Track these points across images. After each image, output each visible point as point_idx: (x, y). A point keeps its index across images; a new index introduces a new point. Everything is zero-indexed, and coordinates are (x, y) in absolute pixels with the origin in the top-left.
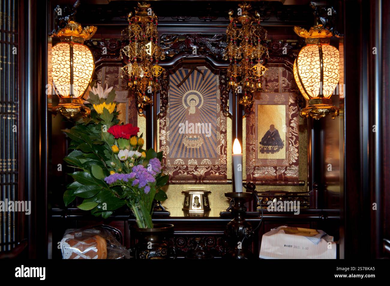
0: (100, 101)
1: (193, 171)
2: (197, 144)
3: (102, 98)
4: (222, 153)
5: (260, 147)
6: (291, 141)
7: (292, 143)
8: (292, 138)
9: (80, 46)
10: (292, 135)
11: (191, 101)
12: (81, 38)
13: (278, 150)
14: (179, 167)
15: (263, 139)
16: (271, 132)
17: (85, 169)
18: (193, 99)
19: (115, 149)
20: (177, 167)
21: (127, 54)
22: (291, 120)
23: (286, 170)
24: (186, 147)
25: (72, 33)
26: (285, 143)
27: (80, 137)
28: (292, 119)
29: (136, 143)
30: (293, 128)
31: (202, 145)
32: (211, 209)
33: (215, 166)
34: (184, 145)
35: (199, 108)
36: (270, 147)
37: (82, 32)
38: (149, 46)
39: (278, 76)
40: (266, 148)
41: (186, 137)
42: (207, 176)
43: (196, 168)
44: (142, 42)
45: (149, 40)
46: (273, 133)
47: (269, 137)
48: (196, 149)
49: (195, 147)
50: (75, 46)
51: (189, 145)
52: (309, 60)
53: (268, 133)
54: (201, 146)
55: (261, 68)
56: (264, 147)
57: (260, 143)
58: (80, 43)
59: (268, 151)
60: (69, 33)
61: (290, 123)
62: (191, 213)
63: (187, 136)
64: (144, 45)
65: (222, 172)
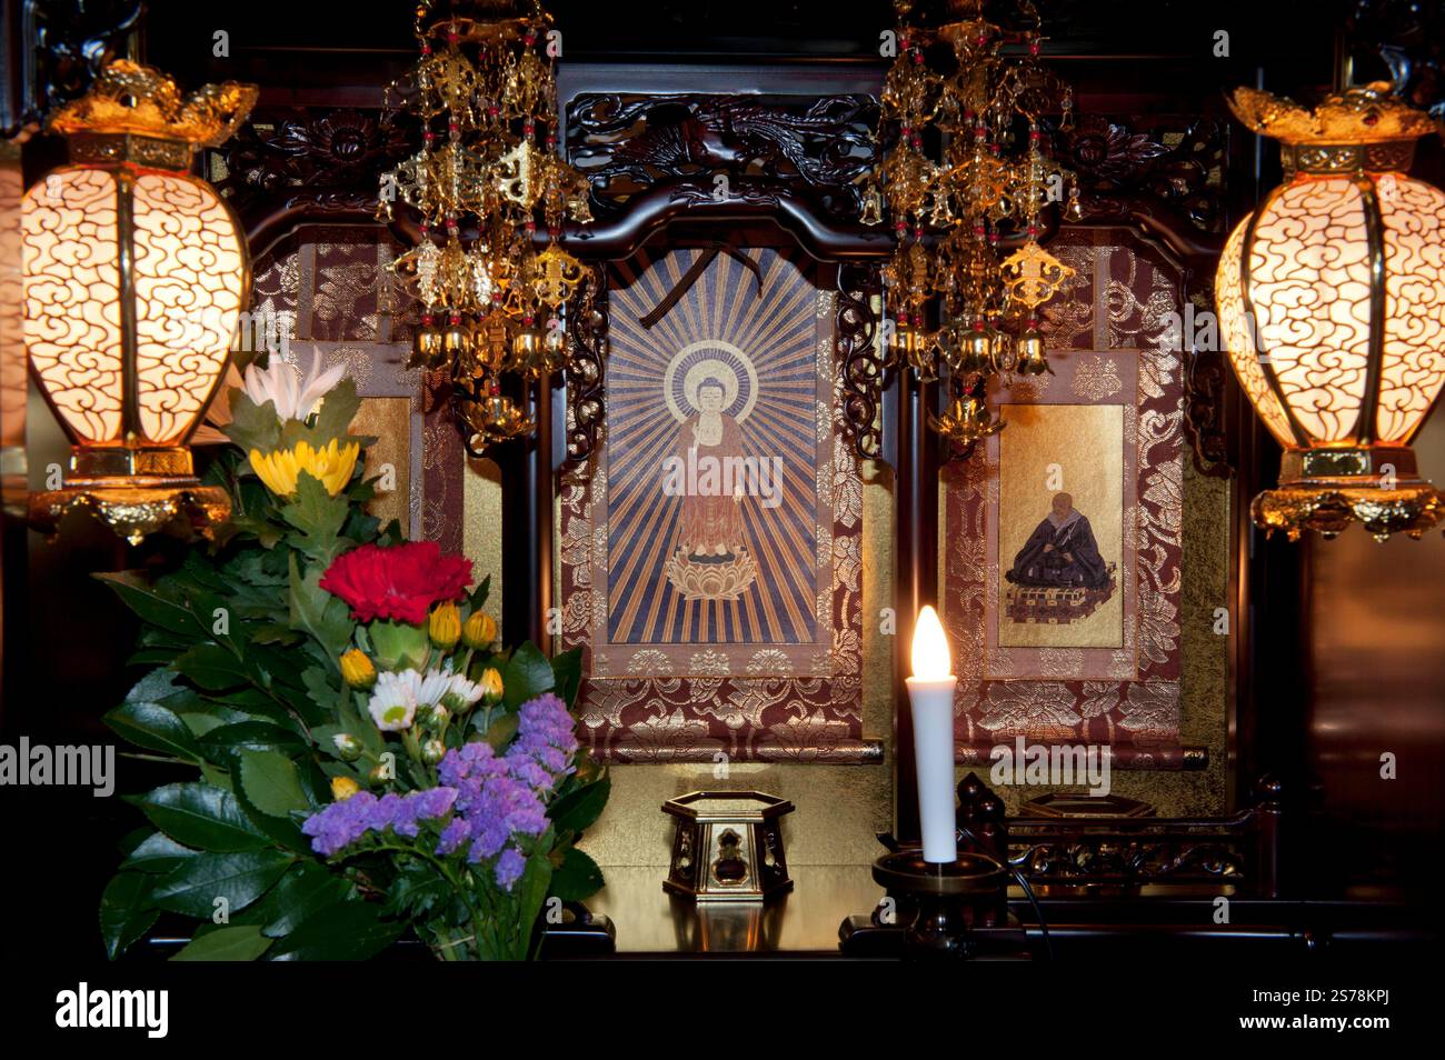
0: (282, 435)
1: (710, 703)
2: (729, 584)
3: (292, 421)
4: (838, 625)
5: (1009, 596)
6: (1146, 570)
7: (1150, 578)
8: (1151, 555)
9: (171, 183)
10: (1153, 541)
11: (704, 388)
12: (177, 142)
13: (1087, 609)
14: (648, 684)
15: (1019, 557)
16: (1056, 525)
17: (209, 761)
18: (710, 382)
19: (354, 666)
20: (641, 685)
21: (415, 198)
22: (1146, 473)
23: (1123, 697)
24: (682, 596)
25: (125, 119)
26: (1117, 576)
27: (187, 604)
28: (1153, 471)
29: (458, 633)
30: (1154, 509)
31: (753, 586)
32: (792, 883)
33: (809, 679)
34: (669, 587)
35: (740, 418)
36: (1052, 593)
37: (179, 112)
38: (517, 163)
39: (1090, 277)
40: (1032, 596)
41: (679, 549)
42: (773, 728)
43: (726, 690)
44: (484, 143)
46: (1065, 532)
47: (1048, 548)
48: (727, 604)
49: (718, 597)
50: (148, 186)
51: (692, 584)
52: (1312, 257)
53: (1044, 532)
54: (745, 589)
55: (1043, 265)
56: (1024, 596)
57: (1010, 576)
58: (173, 170)
59: (1043, 614)
60: (114, 120)
61: (1142, 486)
62: (707, 910)
63: (685, 548)
64: (492, 158)
65: (842, 709)
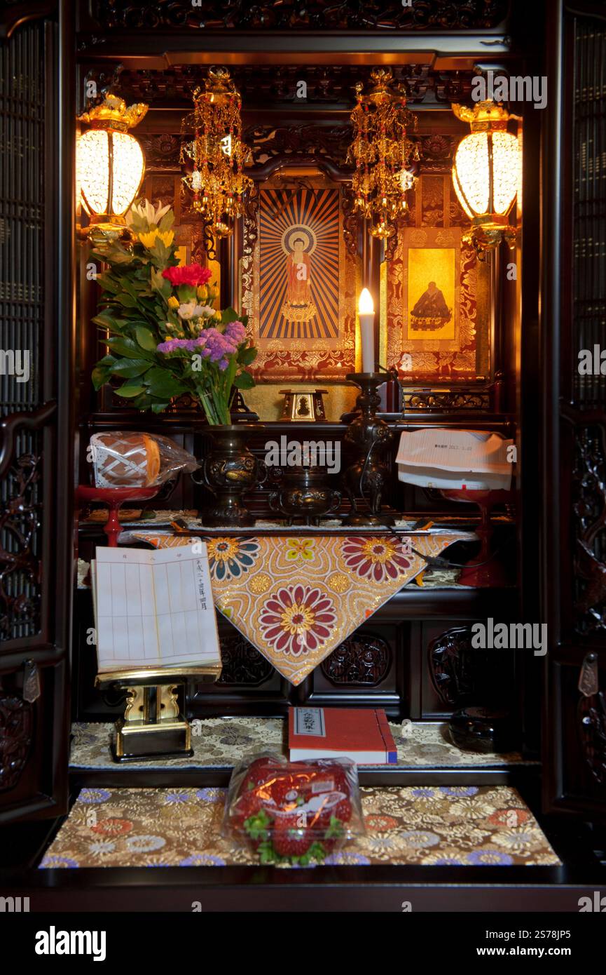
0: (149, 228)
1: (298, 360)
2: (306, 316)
3: (152, 224)
4: (346, 330)
5: (412, 320)
6: (463, 309)
7: (465, 313)
8: (465, 304)
9: (122, 135)
10: (466, 299)
11: (297, 243)
12: (123, 122)
13: (441, 325)
14: (275, 354)
15: (416, 305)
16: (429, 294)
17: (125, 335)
18: (299, 240)
19: (173, 302)
20: (272, 354)
21: (192, 156)
22: (464, 274)
23: (455, 358)
24: (288, 320)
25: (110, 114)
26: (453, 313)
28: (466, 273)
29: (206, 295)
30: (466, 287)
31: (315, 317)
33: (336, 351)
34: (283, 317)
35: (310, 254)
36: (428, 320)
37: (125, 113)
38: (227, 141)
39: (442, 201)
40: (421, 321)
41: (286, 302)
42: (322, 369)
43: (304, 356)
44: (217, 135)
45: (227, 132)
46: (433, 297)
47: (426, 302)
48: (304, 323)
49: (301, 321)
50: (116, 135)
51: (291, 316)
52: (473, 155)
53: (425, 297)
54: (312, 318)
55: (407, 176)
56: (417, 320)
57: (412, 313)
58: (123, 131)
59: (424, 327)
60: (106, 115)
61: (462, 278)
62: (292, 420)
63: (289, 302)
64: (220, 139)
65: (348, 362)
